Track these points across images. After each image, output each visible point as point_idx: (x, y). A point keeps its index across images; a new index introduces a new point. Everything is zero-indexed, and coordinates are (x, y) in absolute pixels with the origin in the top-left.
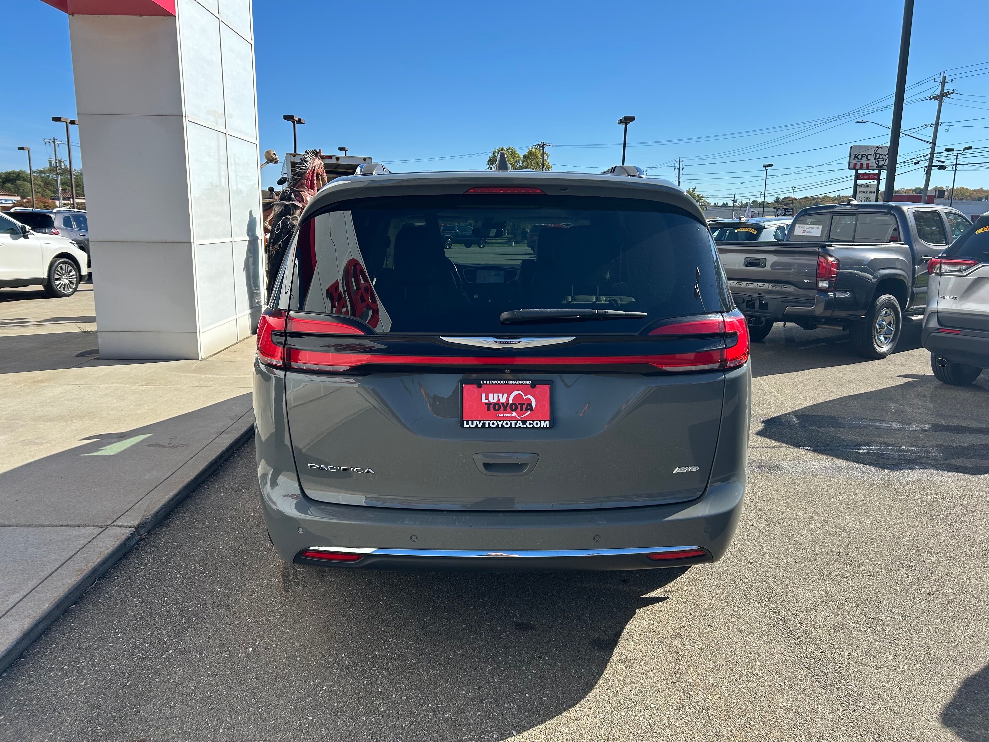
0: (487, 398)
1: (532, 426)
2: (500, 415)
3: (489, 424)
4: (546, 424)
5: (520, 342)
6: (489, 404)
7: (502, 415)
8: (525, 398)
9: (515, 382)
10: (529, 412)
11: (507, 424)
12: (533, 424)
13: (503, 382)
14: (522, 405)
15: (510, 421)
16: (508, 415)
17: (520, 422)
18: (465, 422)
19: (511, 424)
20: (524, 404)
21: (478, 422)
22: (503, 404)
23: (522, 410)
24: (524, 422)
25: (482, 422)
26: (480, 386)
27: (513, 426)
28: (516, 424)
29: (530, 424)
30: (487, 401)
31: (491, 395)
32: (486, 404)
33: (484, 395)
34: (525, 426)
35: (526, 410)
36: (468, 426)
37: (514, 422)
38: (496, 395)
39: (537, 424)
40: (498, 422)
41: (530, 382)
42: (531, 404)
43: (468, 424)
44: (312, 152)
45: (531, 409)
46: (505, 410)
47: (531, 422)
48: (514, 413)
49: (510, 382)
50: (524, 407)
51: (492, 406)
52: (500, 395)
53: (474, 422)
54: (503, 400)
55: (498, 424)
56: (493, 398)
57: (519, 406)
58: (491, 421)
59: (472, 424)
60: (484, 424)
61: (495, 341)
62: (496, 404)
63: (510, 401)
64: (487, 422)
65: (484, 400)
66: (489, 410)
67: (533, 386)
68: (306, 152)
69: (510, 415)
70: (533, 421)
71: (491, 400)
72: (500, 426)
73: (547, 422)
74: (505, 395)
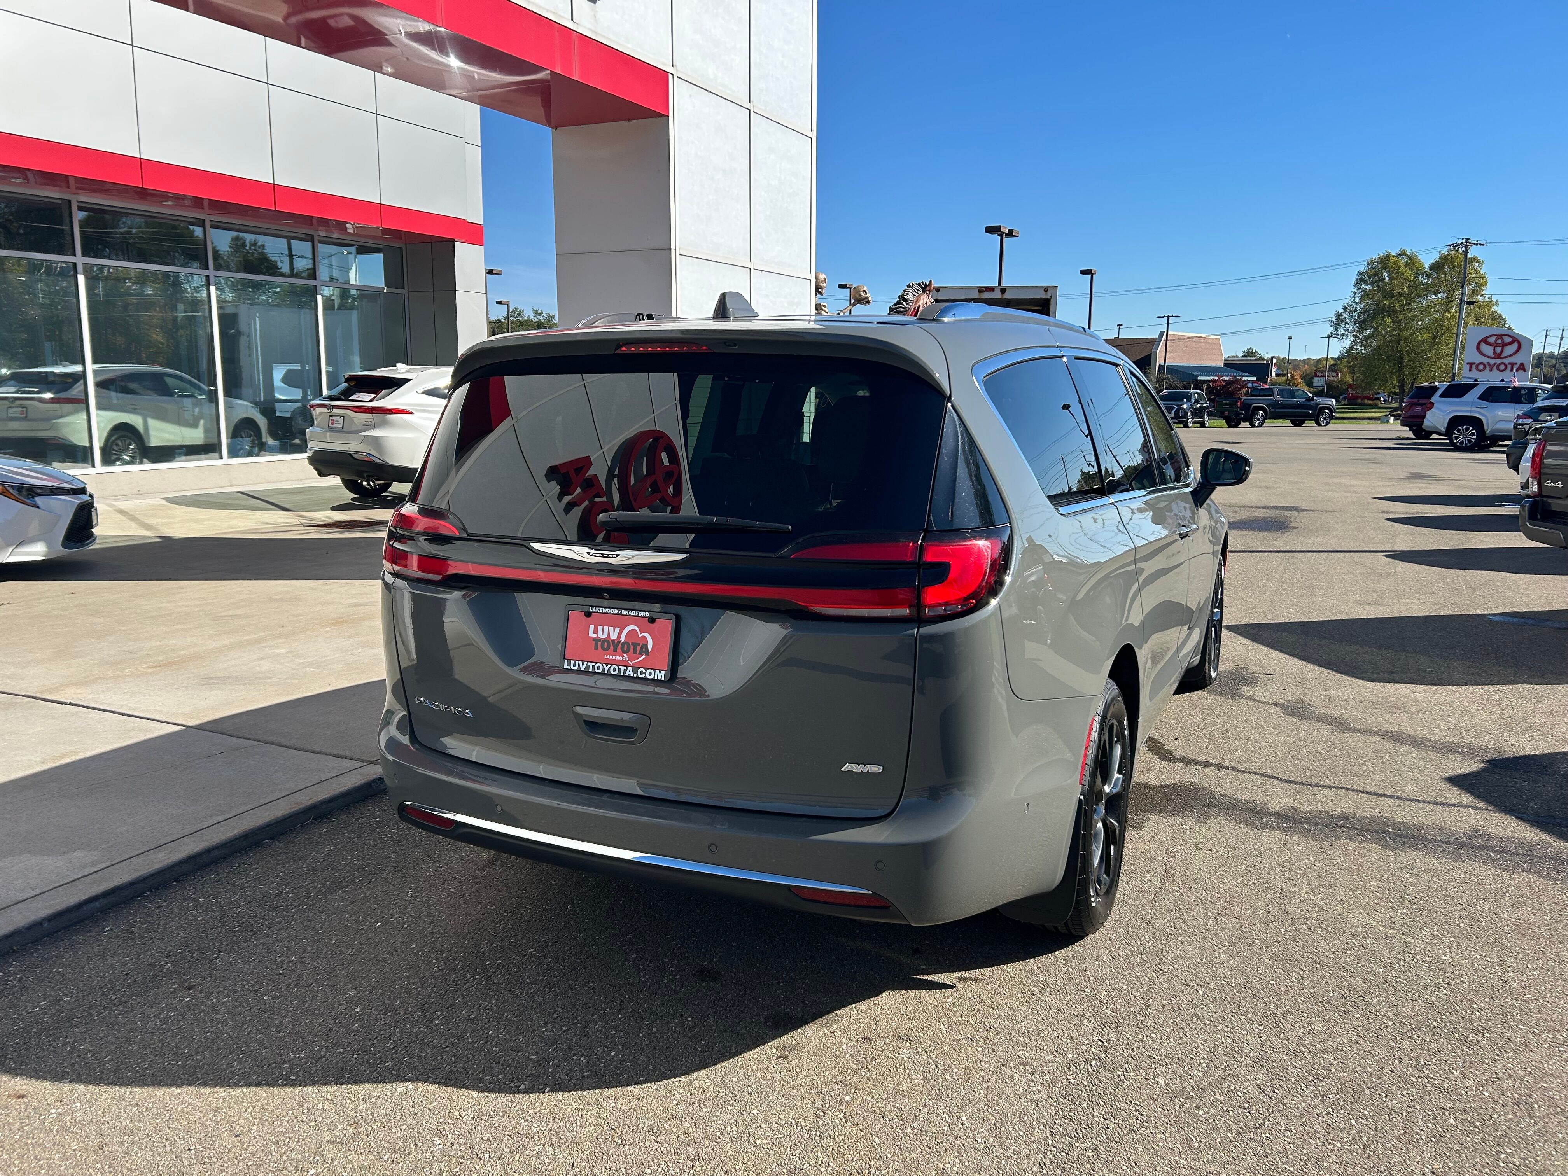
0: (596, 632)
1: (644, 675)
2: (608, 657)
3: (593, 667)
4: (661, 676)
5: (617, 556)
6: (597, 640)
7: (611, 657)
8: (640, 636)
9: (630, 613)
10: (644, 657)
11: (614, 670)
12: (645, 673)
13: (616, 611)
14: (636, 645)
15: (618, 666)
16: (618, 658)
17: (630, 669)
18: (566, 661)
19: (620, 670)
20: (639, 644)
21: (581, 663)
22: (613, 641)
23: (635, 653)
24: (635, 672)
25: (586, 663)
26: (588, 614)
27: (622, 674)
28: (625, 671)
29: (642, 673)
30: (595, 636)
31: (600, 628)
32: (594, 639)
33: (592, 627)
34: (635, 675)
35: (641, 654)
36: (569, 668)
37: (623, 668)
38: (606, 628)
39: (650, 674)
40: (604, 665)
41: (647, 614)
42: (646, 646)
43: (569, 664)
45: (647, 653)
46: (615, 650)
47: (644, 671)
48: (625, 655)
49: (623, 612)
50: (639, 648)
51: (600, 643)
52: (611, 629)
53: (577, 662)
54: (614, 637)
55: (604, 669)
56: (603, 632)
57: (632, 647)
58: (596, 663)
59: (574, 666)
60: (588, 666)
61: (589, 553)
62: (605, 640)
63: (622, 639)
64: (591, 664)
65: (591, 634)
66: (596, 648)
67: (652, 620)
69: (621, 658)
70: (646, 669)
71: (600, 636)
72: (606, 672)
73: (663, 673)
74: (618, 629)
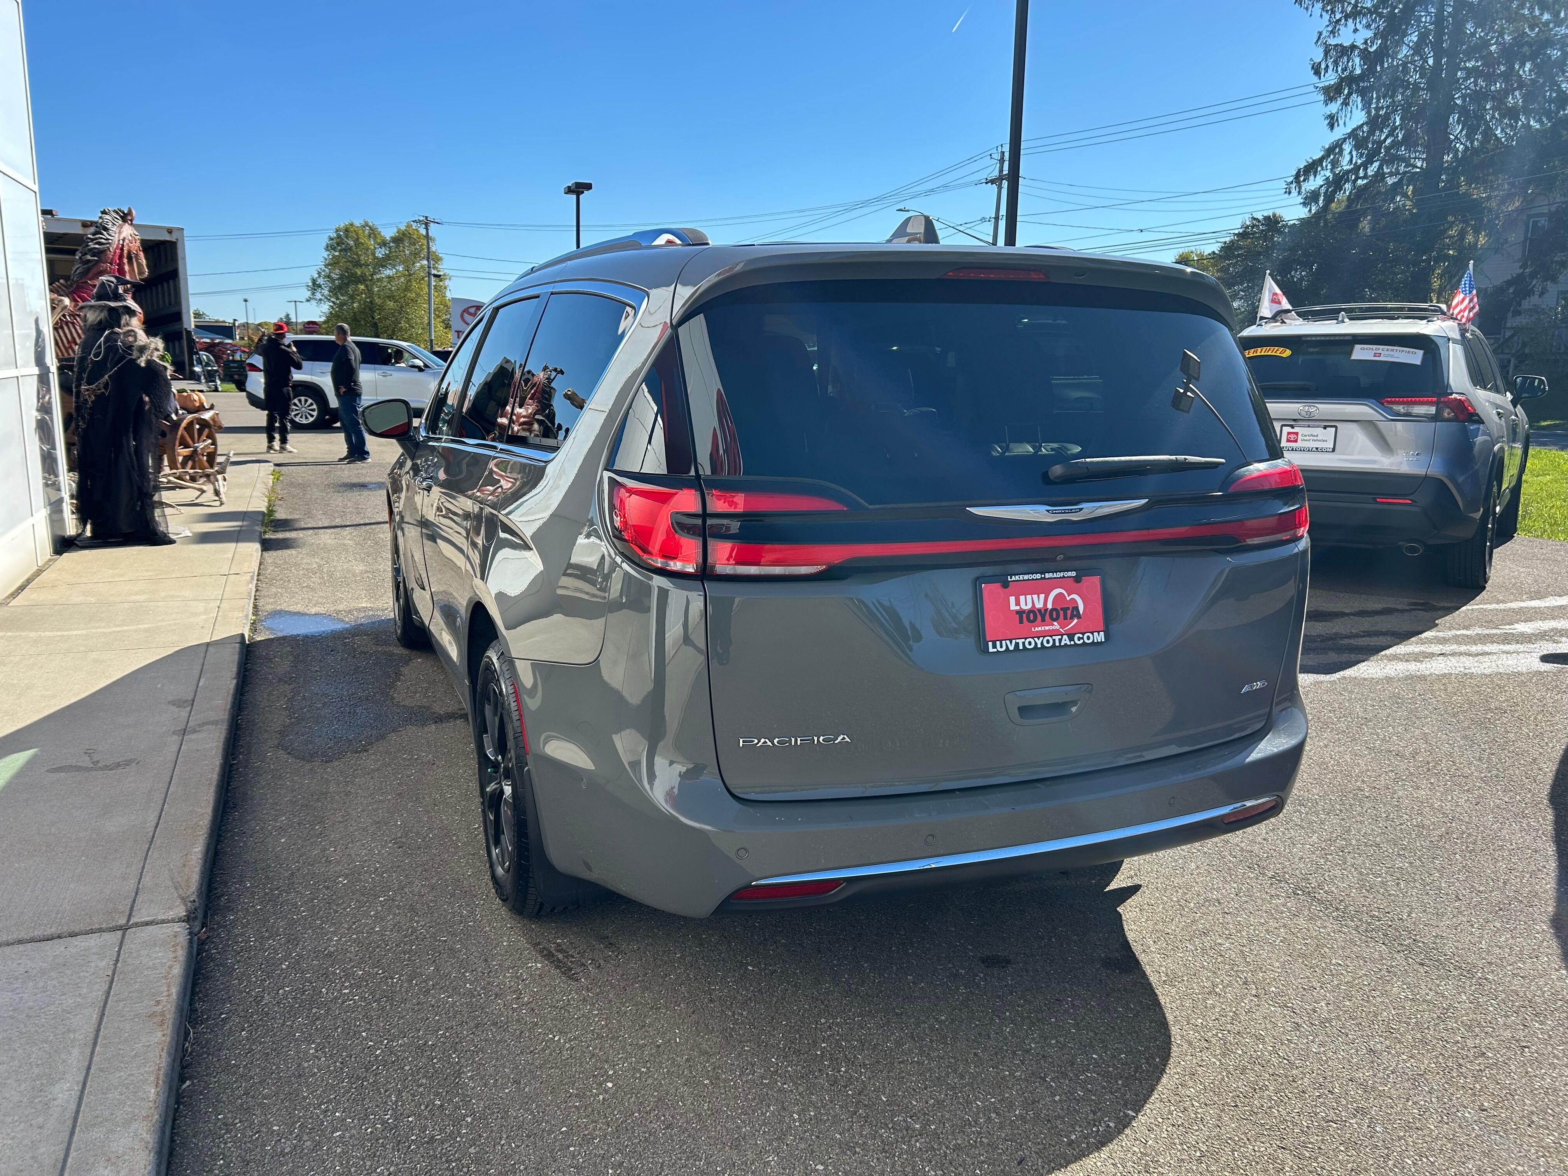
0: (1018, 603)
1: (1082, 641)
2: (1037, 629)
3: (1024, 643)
4: (1100, 637)
5: (1081, 509)
6: (1020, 613)
7: (1040, 629)
8: (1068, 599)
9: (1055, 575)
10: (1076, 621)
11: (1047, 641)
12: (1082, 638)
13: (1038, 576)
14: (1065, 610)
15: (1051, 636)
16: (1047, 628)
17: (1065, 637)
18: (990, 644)
19: (1054, 640)
20: (1068, 608)
21: (1008, 642)
22: (1039, 610)
23: (1065, 618)
24: (1071, 638)
25: (1014, 641)
26: (1006, 585)
27: (1057, 644)
28: (1060, 640)
29: (1079, 639)
30: (1018, 608)
31: (1022, 598)
32: (1017, 612)
33: (1012, 599)
34: (1072, 643)
35: (1072, 618)
36: (995, 650)
37: (1057, 638)
38: (1029, 597)
39: (1088, 638)
40: (1036, 639)
41: (1074, 574)
42: (1076, 608)
43: (994, 647)
44: (115, 211)
45: (1078, 616)
46: (1043, 620)
47: (1081, 636)
48: (1055, 623)
49: (1047, 575)
50: (1069, 612)
51: (1024, 615)
52: (1035, 597)
53: (1004, 642)
54: (1039, 605)
55: (1036, 643)
56: (1027, 602)
57: (1061, 613)
58: (1026, 639)
59: (1001, 647)
60: (1017, 644)
61: (1048, 511)
62: (1030, 611)
63: (1050, 606)
64: (1020, 641)
65: (1013, 607)
66: (1021, 622)
67: (1077, 579)
68: (104, 212)
69: (1051, 628)
70: (1083, 634)
71: (1024, 607)
72: (1039, 646)
73: (1102, 634)
74: (1042, 596)
